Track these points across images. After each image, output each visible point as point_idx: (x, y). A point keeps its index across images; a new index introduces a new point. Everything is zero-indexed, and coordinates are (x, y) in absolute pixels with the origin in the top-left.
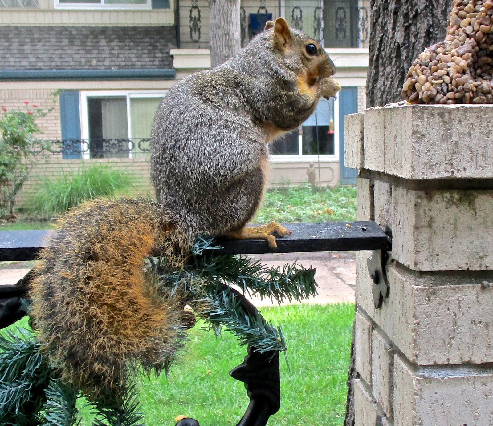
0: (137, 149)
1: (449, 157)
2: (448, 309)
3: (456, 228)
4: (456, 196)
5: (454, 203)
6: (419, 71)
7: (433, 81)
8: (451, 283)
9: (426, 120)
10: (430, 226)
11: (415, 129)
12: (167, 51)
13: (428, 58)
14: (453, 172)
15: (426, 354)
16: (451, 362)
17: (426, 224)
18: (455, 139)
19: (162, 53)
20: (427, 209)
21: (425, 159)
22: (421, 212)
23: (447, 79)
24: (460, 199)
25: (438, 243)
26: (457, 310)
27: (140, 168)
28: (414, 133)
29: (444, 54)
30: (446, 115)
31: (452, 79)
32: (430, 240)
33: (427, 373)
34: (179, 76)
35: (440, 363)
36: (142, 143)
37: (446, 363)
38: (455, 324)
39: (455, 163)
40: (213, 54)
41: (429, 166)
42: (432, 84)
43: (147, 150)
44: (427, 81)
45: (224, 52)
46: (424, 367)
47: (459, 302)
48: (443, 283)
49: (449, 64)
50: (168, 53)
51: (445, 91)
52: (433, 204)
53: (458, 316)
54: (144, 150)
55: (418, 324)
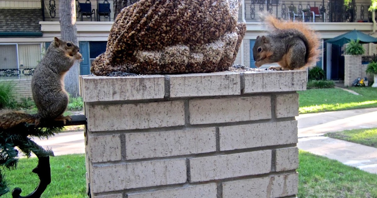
0: (22, 74)
1: (97, 94)
2: (102, 144)
3: (103, 117)
4: (103, 107)
5: (102, 109)
6: (95, 64)
7: (99, 68)
8: (102, 135)
9: (89, 83)
10: (94, 117)
11: (86, 86)
12: (37, 22)
13: (98, 59)
14: (99, 100)
15: (95, 159)
16: (104, 161)
17: (93, 116)
18: (99, 88)
19: (35, 23)
20: (93, 111)
21: (89, 95)
22: (91, 112)
23: (103, 67)
24: (104, 108)
25: (97, 122)
26: (104, 144)
27: (24, 84)
28: (85, 87)
29: (103, 58)
30: (96, 82)
31: (104, 67)
32: (95, 121)
33: (96, 165)
34: (45, 35)
35: (100, 161)
36: (24, 71)
37: (102, 161)
38: (104, 148)
39: (99, 96)
40: (61, 25)
41: (91, 98)
42: (99, 69)
43: (27, 74)
44: (97, 67)
45: (68, 24)
46: (95, 163)
47: (105, 141)
48: (99, 135)
49: (104, 62)
50: (38, 23)
51: (102, 71)
52: (95, 110)
53: (105, 146)
54: (26, 74)
55: (92, 149)
